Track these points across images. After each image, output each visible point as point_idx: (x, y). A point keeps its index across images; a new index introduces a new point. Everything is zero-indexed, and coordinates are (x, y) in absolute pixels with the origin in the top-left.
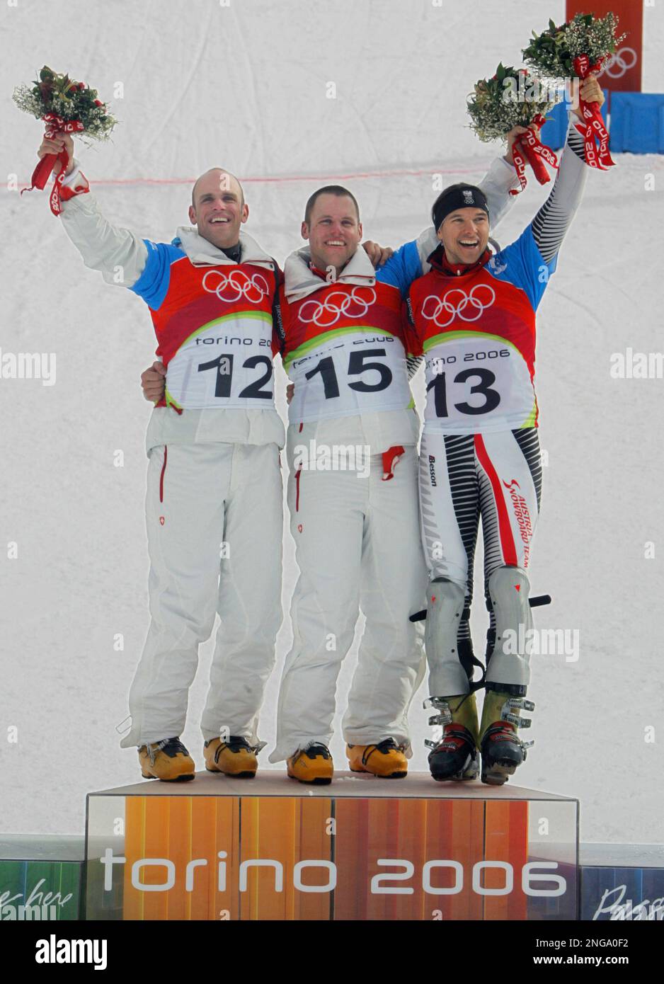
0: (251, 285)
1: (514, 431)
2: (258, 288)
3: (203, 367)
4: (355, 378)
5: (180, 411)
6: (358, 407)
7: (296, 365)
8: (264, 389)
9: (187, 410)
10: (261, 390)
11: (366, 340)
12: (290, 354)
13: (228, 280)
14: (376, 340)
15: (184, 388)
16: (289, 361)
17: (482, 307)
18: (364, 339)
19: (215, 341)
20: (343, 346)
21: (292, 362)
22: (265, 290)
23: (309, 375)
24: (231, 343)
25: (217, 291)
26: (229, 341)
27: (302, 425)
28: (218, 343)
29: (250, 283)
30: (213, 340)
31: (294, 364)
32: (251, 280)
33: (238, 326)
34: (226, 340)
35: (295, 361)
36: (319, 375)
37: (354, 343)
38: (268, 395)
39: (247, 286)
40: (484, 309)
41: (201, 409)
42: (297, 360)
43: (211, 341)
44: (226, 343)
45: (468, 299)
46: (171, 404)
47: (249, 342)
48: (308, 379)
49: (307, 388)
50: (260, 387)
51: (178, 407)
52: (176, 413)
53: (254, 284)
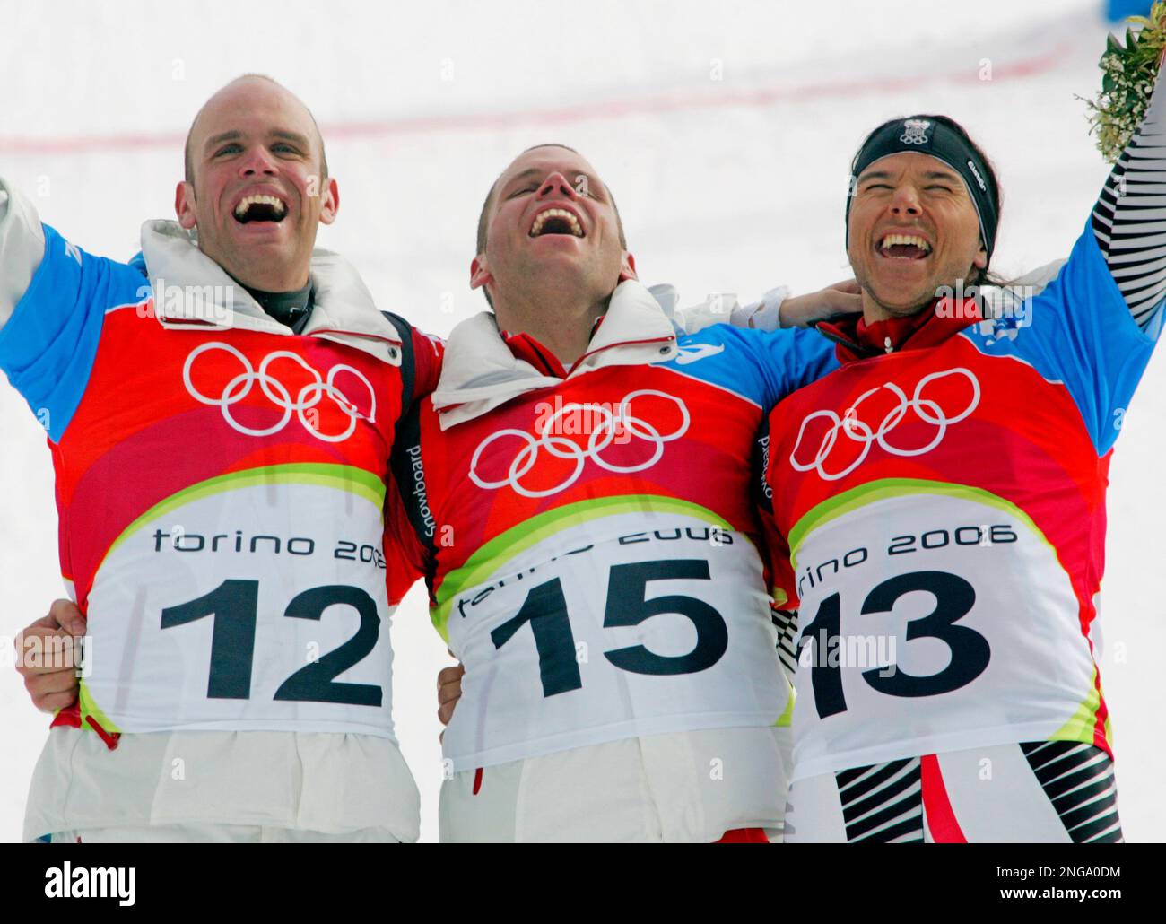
0: (324, 392)
1: (1026, 747)
2: (342, 402)
3: (173, 617)
4: (625, 637)
5: (112, 740)
6: (633, 717)
7: (466, 608)
8: (353, 676)
9: (131, 735)
10: (341, 678)
11: (657, 534)
12: (449, 578)
13: (257, 375)
14: (684, 533)
15: (126, 674)
16: (447, 599)
17: (943, 422)
18: (650, 531)
19: (208, 544)
20: (591, 547)
21: (455, 601)
22: (364, 409)
23: (501, 635)
24: (253, 549)
25: (225, 402)
26: (246, 544)
27: (479, 772)
28: (215, 548)
29: (323, 386)
30: (202, 540)
31: (462, 603)
32: (324, 381)
33: (272, 500)
34: (239, 540)
35: (462, 595)
36: (526, 632)
37: (622, 541)
38: (370, 696)
39: (311, 395)
40: (949, 427)
41: (170, 732)
42: (467, 594)
43: (195, 543)
44: (238, 548)
45: (911, 403)
46: (89, 719)
47: (305, 547)
48: (498, 645)
49: (493, 671)
50: (337, 672)
51: (109, 729)
52: (103, 744)
53: (332, 392)
